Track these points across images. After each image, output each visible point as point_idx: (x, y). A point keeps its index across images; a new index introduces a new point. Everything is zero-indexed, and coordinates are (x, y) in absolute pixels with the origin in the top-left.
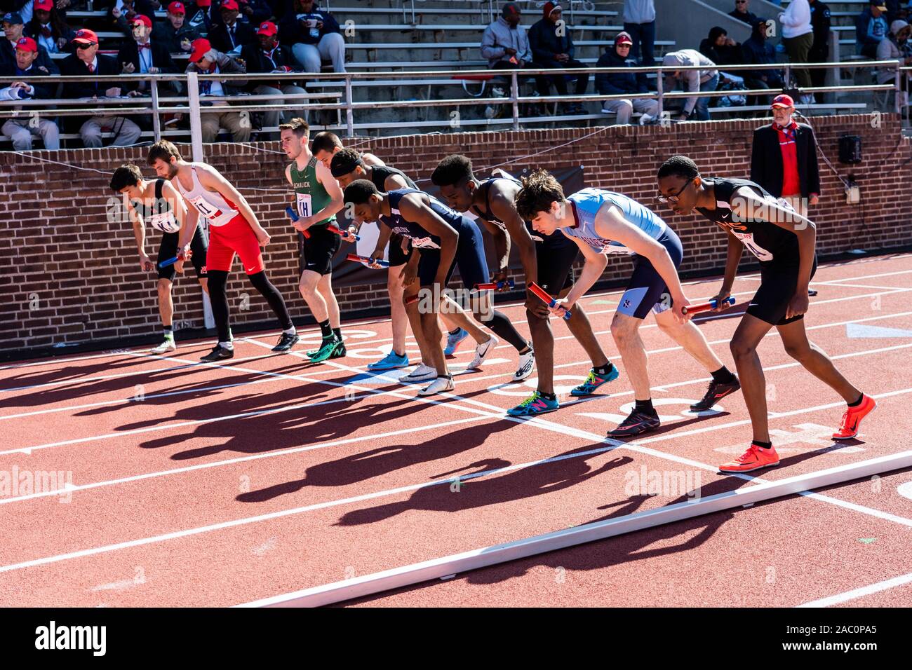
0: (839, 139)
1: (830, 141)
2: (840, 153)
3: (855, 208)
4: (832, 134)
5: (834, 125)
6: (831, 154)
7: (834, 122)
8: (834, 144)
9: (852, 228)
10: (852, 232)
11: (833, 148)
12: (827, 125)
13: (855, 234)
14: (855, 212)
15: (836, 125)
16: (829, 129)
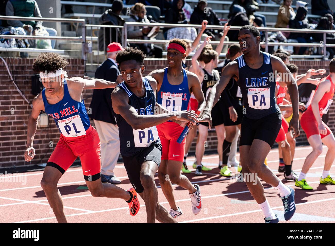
0: (32, 77)
1: (24, 78)
2: (32, 87)
3: (44, 131)
4: (26, 73)
5: (28, 65)
6: (24, 88)
7: (28, 63)
8: (27, 80)
9: (42, 147)
10: (42, 149)
11: (26, 83)
12: (21, 65)
13: (44, 151)
14: (45, 134)
15: (29, 65)
16: (23, 68)
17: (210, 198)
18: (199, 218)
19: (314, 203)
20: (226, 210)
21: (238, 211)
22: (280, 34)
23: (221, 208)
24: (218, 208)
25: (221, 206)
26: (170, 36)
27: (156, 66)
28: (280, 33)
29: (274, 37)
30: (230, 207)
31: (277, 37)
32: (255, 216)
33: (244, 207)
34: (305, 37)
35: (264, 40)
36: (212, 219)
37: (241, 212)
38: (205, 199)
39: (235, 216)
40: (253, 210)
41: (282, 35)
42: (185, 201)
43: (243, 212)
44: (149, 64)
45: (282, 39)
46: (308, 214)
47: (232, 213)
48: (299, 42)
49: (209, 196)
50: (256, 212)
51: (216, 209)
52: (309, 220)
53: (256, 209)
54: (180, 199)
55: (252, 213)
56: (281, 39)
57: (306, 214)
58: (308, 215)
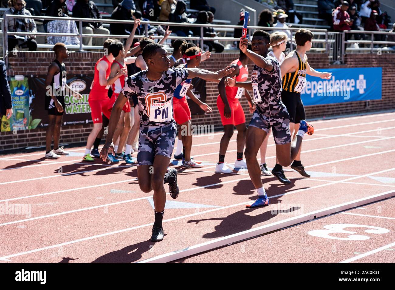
17: (90, 188)
18: (78, 209)
19: (190, 191)
20: (105, 200)
21: (117, 201)
22: (160, 28)
23: (101, 198)
24: (97, 198)
25: (100, 196)
26: (50, 28)
27: (38, 58)
28: (160, 26)
29: (154, 31)
30: (109, 196)
31: (157, 30)
32: (133, 205)
33: (123, 196)
34: (184, 31)
35: (144, 33)
36: (91, 209)
37: (120, 201)
38: (85, 189)
39: (113, 206)
40: (132, 199)
41: (161, 29)
42: (65, 192)
43: (121, 201)
44: (31, 56)
45: (162, 33)
46: (184, 201)
47: (112, 202)
48: (178, 36)
49: (89, 186)
50: (134, 201)
51: (95, 199)
52: (185, 207)
53: (135, 198)
54: (60, 190)
55: (130, 202)
56: (160, 32)
57: (182, 201)
58: (183, 203)
